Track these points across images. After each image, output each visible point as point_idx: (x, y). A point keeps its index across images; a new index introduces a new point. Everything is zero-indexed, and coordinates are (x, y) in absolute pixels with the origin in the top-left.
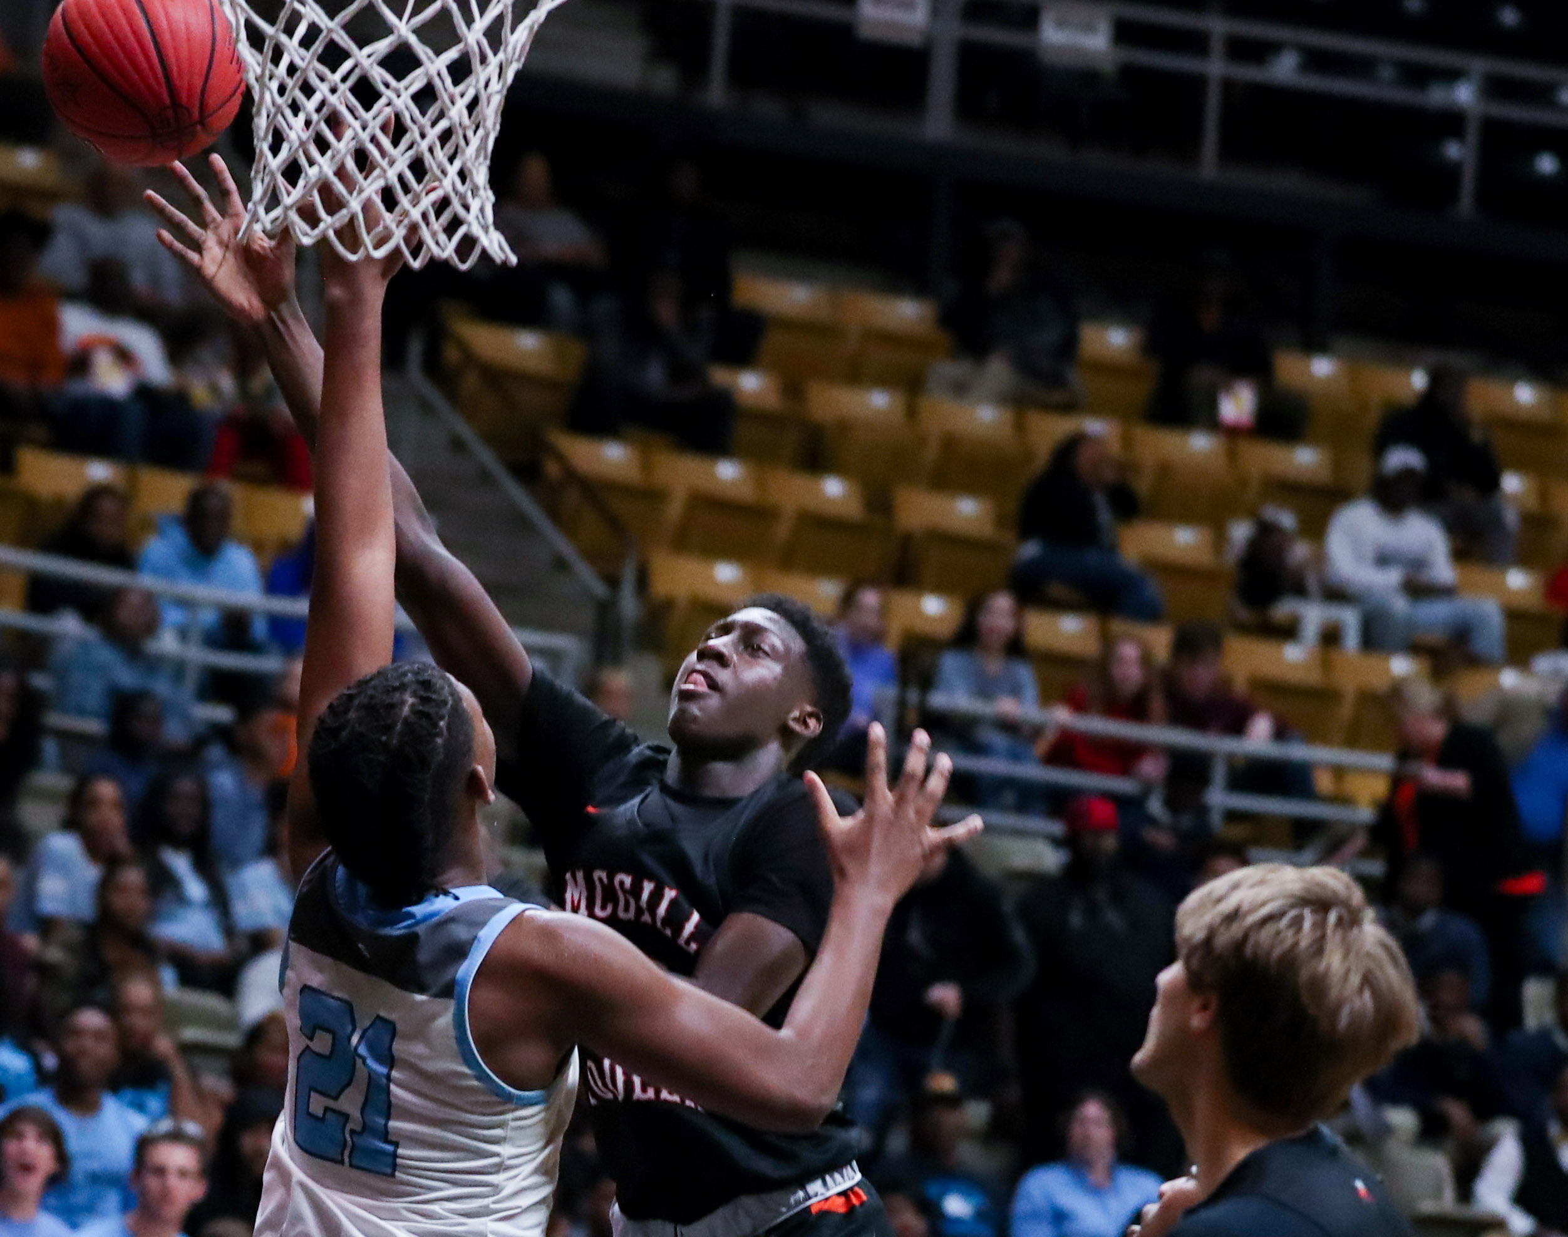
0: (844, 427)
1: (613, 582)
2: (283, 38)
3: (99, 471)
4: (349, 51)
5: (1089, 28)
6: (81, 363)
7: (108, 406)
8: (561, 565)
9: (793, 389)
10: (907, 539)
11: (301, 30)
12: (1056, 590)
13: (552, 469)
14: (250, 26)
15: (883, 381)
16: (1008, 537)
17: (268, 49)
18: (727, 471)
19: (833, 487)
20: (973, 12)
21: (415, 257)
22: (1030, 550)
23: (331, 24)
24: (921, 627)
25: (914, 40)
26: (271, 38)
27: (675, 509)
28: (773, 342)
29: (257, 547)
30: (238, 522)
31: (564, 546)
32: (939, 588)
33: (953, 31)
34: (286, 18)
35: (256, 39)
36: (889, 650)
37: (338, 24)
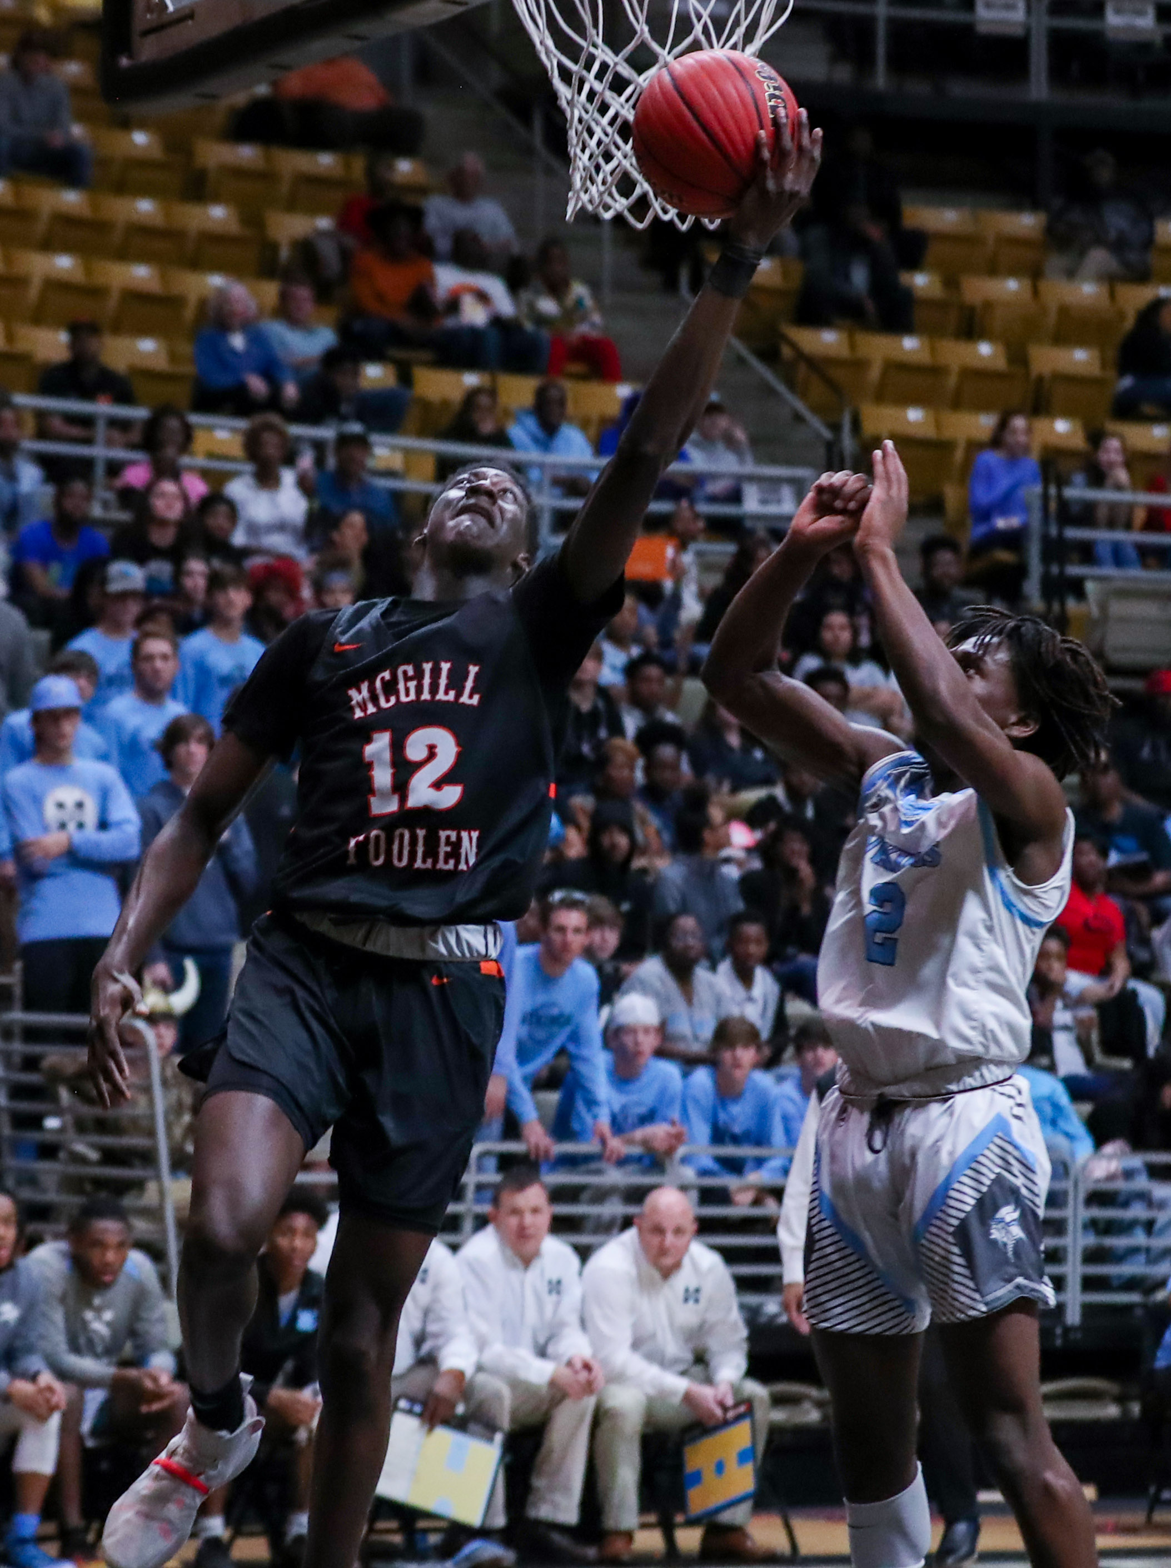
0: (988, 305)
1: (836, 428)
2: (584, 73)
3: (471, 379)
4: (631, 78)
5: (1140, 13)
6: (453, 305)
7: (474, 332)
8: (798, 418)
9: (951, 282)
10: (1040, 379)
11: (596, 67)
12: (1147, 409)
13: (786, 351)
14: (561, 66)
15: (1013, 272)
16: (1111, 374)
17: (575, 80)
18: (909, 343)
19: (985, 349)
20: (1056, 9)
21: (683, 223)
22: (1127, 382)
23: (617, 59)
24: (1053, 441)
25: (1019, 32)
26: (577, 73)
27: (874, 373)
28: (934, 251)
29: (584, 425)
30: (570, 408)
31: (800, 406)
32: (1066, 413)
33: (1043, 23)
34: (585, 57)
35: (566, 75)
36: (1033, 459)
37: (622, 58)
